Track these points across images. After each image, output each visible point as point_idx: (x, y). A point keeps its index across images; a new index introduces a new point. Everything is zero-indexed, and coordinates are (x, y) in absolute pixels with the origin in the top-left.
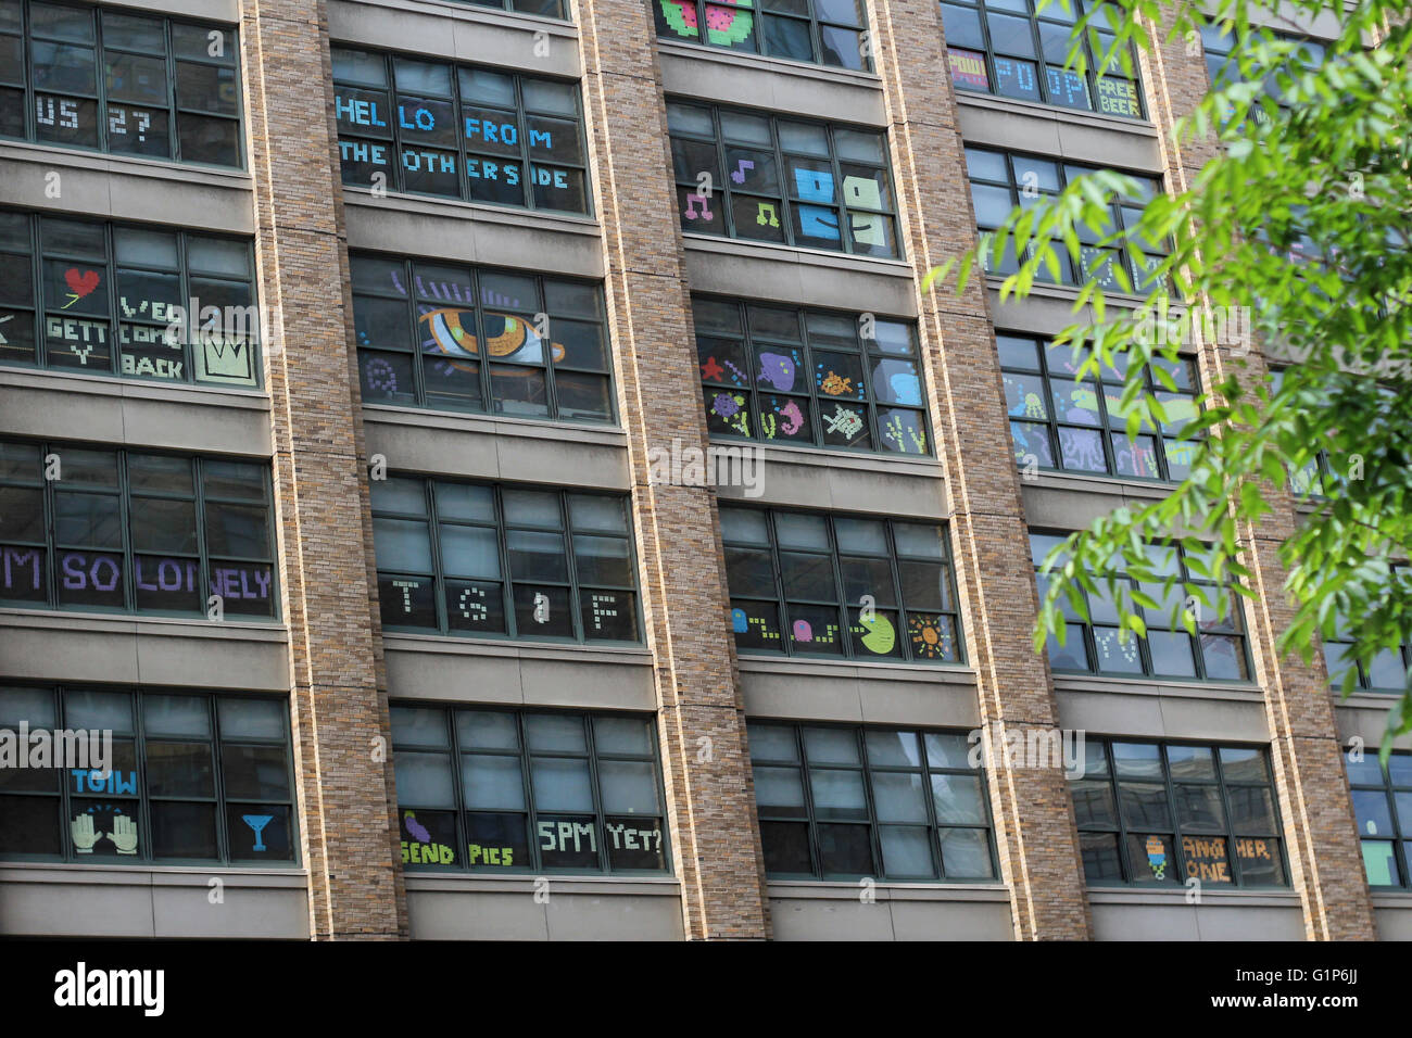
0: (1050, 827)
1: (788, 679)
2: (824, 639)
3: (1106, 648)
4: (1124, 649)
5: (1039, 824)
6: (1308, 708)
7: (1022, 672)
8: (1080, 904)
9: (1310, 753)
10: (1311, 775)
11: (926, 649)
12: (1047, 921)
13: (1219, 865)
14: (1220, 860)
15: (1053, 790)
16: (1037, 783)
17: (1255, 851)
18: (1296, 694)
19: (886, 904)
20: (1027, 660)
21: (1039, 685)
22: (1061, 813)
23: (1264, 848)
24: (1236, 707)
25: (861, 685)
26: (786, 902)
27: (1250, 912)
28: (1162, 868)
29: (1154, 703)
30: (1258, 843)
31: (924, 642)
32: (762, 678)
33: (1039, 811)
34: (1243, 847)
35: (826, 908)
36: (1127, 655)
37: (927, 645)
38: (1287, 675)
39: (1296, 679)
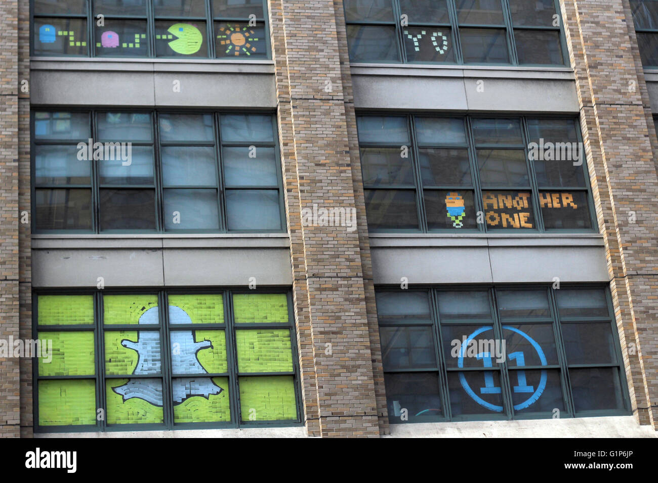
0: (331, 183)
1: (83, 75)
2: (131, 45)
3: (416, 44)
4: (435, 44)
5: (320, 181)
6: (614, 82)
7: (316, 60)
8: (356, 246)
9: (614, 117)
10: (615, 135)
11: (233, 50)
12: (319, 261)
13: (521, 215)
14: (523, 210)
15: (337, 152)
16: (321, 148)
17: (561, 202)
18: (603, 70)
19: (159, 252)
20: (322, 51)
21: (334, 69)
22: (345, 171)
23: (571, 199)
24: (545, 84)
25: (157, 78)
26: (55, 252)
27: (549, 251)
28: (460, 218)
29: (459, 84)
30: (564, 196)
31: (231, 44)
32: (58, 75)
33: (320, 170)
34: (549, 200)
35: (96, 256)
36: (438, 49)
37: (234, 46)
38: (594, 56)
39: (602, 57)
